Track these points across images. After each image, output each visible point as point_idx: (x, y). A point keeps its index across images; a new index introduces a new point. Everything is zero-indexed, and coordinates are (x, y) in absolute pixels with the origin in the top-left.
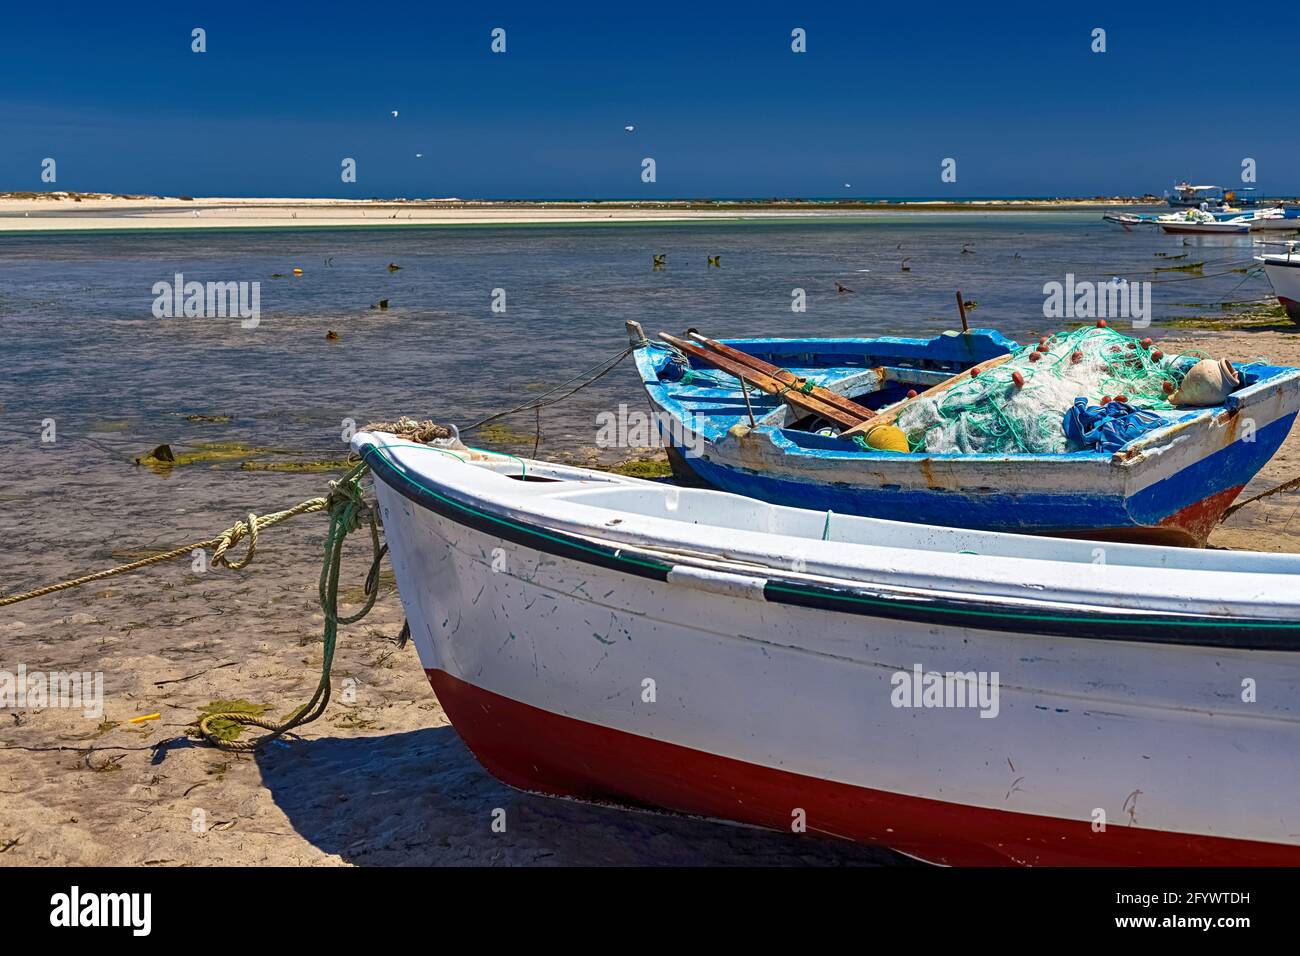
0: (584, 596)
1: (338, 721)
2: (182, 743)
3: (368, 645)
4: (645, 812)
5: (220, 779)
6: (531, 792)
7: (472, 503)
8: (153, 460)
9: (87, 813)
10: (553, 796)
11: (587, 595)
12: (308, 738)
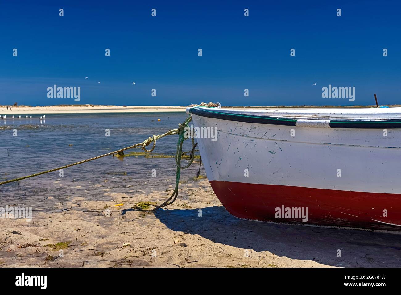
0: (266, 138)
1: (179, 206)
2: (131, 210)
3: (187, 191)
4: (283, 224)
5: (143, 217)
6: (244, 219)
7: (228, 113)
8: (118, 155)
9: (102, 224)
10: (251, 220)
11: (267, 137)
12: (170, 209)
